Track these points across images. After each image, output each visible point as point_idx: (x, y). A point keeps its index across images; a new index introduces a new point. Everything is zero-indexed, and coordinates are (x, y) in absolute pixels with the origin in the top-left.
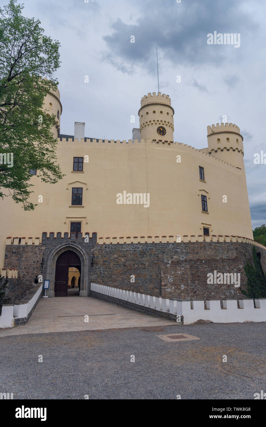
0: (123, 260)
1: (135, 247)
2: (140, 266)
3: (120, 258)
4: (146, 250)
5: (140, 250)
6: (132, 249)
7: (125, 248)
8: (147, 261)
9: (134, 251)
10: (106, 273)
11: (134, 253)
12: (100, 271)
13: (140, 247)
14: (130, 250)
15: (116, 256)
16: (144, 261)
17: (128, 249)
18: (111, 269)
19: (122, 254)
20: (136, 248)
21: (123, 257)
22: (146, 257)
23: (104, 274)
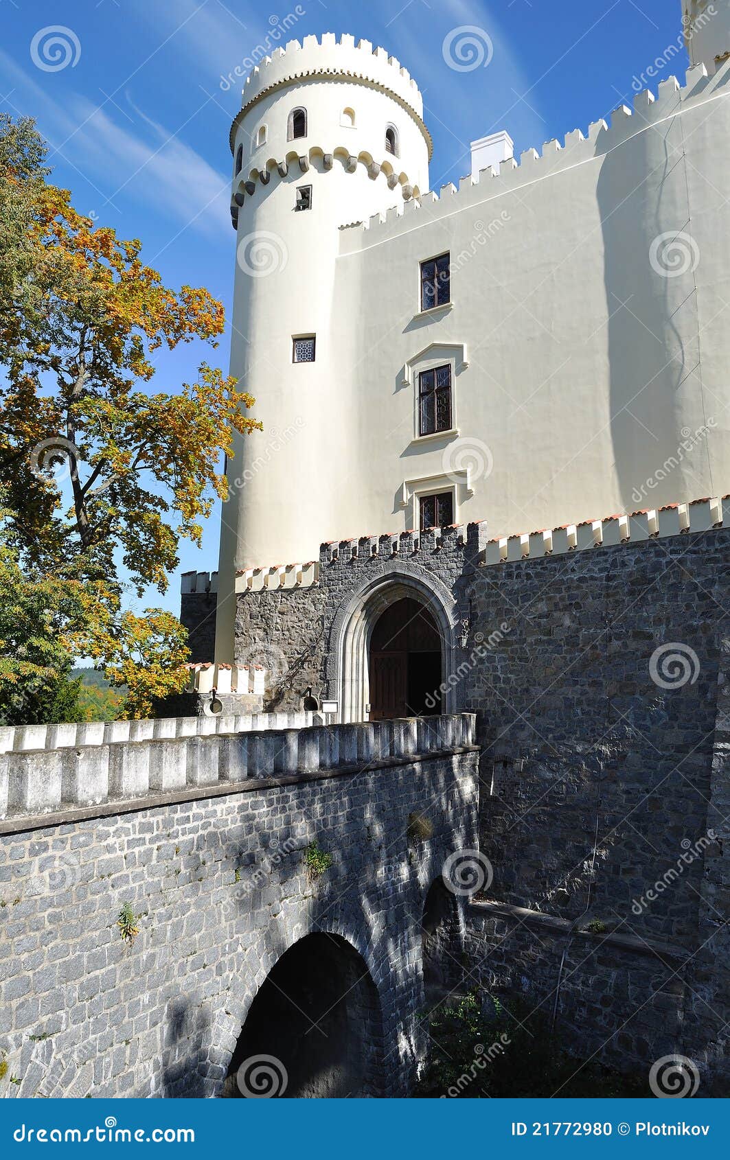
0: (567, 622)
1: (610, 560)
2: (633, 645)
3: (556, 614)
4: (657, 567)
5: (631, 574)
6: (601, 570)
7: (573, 570)
8: (658, 622)
9: (609, 578)
10: (512, 676)
11: (608, 587)
12: (495, 669)
13: (631, 559)
14: (592, 578)
15: (542, 607)
16: (646, 621)
17: (584, 573)
18: (527, 660)
19: (562, 599)
20: (614, 564)
21: (567, 608)
22: (655, 600)
23: (507, 681)
